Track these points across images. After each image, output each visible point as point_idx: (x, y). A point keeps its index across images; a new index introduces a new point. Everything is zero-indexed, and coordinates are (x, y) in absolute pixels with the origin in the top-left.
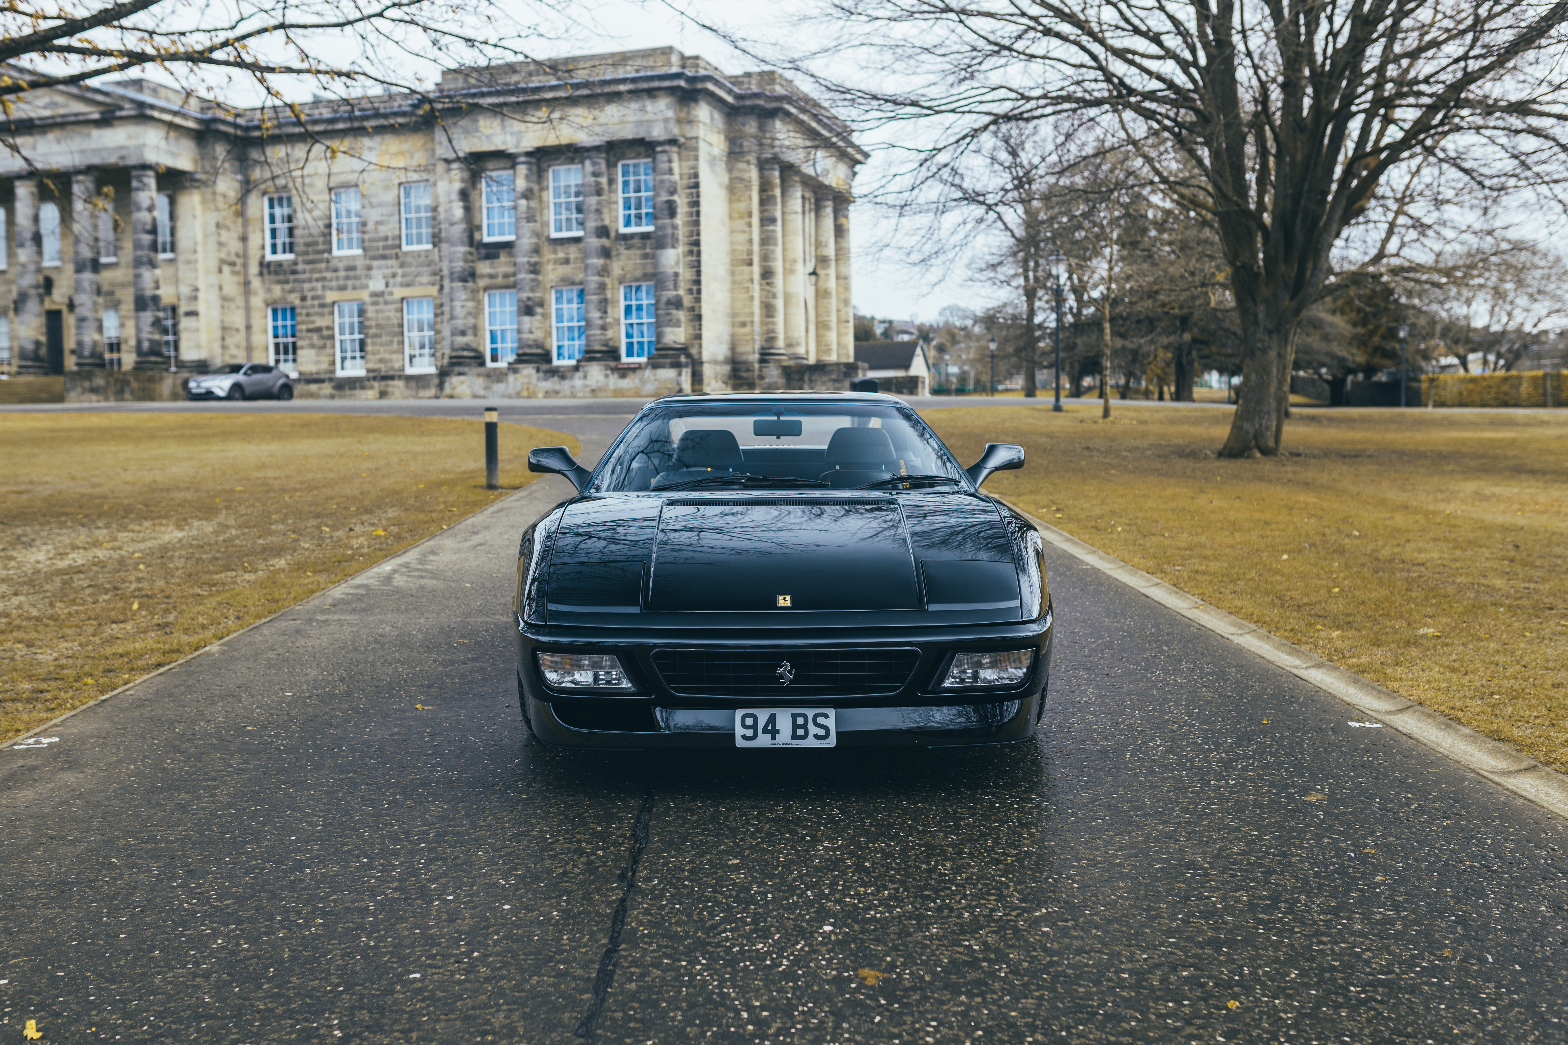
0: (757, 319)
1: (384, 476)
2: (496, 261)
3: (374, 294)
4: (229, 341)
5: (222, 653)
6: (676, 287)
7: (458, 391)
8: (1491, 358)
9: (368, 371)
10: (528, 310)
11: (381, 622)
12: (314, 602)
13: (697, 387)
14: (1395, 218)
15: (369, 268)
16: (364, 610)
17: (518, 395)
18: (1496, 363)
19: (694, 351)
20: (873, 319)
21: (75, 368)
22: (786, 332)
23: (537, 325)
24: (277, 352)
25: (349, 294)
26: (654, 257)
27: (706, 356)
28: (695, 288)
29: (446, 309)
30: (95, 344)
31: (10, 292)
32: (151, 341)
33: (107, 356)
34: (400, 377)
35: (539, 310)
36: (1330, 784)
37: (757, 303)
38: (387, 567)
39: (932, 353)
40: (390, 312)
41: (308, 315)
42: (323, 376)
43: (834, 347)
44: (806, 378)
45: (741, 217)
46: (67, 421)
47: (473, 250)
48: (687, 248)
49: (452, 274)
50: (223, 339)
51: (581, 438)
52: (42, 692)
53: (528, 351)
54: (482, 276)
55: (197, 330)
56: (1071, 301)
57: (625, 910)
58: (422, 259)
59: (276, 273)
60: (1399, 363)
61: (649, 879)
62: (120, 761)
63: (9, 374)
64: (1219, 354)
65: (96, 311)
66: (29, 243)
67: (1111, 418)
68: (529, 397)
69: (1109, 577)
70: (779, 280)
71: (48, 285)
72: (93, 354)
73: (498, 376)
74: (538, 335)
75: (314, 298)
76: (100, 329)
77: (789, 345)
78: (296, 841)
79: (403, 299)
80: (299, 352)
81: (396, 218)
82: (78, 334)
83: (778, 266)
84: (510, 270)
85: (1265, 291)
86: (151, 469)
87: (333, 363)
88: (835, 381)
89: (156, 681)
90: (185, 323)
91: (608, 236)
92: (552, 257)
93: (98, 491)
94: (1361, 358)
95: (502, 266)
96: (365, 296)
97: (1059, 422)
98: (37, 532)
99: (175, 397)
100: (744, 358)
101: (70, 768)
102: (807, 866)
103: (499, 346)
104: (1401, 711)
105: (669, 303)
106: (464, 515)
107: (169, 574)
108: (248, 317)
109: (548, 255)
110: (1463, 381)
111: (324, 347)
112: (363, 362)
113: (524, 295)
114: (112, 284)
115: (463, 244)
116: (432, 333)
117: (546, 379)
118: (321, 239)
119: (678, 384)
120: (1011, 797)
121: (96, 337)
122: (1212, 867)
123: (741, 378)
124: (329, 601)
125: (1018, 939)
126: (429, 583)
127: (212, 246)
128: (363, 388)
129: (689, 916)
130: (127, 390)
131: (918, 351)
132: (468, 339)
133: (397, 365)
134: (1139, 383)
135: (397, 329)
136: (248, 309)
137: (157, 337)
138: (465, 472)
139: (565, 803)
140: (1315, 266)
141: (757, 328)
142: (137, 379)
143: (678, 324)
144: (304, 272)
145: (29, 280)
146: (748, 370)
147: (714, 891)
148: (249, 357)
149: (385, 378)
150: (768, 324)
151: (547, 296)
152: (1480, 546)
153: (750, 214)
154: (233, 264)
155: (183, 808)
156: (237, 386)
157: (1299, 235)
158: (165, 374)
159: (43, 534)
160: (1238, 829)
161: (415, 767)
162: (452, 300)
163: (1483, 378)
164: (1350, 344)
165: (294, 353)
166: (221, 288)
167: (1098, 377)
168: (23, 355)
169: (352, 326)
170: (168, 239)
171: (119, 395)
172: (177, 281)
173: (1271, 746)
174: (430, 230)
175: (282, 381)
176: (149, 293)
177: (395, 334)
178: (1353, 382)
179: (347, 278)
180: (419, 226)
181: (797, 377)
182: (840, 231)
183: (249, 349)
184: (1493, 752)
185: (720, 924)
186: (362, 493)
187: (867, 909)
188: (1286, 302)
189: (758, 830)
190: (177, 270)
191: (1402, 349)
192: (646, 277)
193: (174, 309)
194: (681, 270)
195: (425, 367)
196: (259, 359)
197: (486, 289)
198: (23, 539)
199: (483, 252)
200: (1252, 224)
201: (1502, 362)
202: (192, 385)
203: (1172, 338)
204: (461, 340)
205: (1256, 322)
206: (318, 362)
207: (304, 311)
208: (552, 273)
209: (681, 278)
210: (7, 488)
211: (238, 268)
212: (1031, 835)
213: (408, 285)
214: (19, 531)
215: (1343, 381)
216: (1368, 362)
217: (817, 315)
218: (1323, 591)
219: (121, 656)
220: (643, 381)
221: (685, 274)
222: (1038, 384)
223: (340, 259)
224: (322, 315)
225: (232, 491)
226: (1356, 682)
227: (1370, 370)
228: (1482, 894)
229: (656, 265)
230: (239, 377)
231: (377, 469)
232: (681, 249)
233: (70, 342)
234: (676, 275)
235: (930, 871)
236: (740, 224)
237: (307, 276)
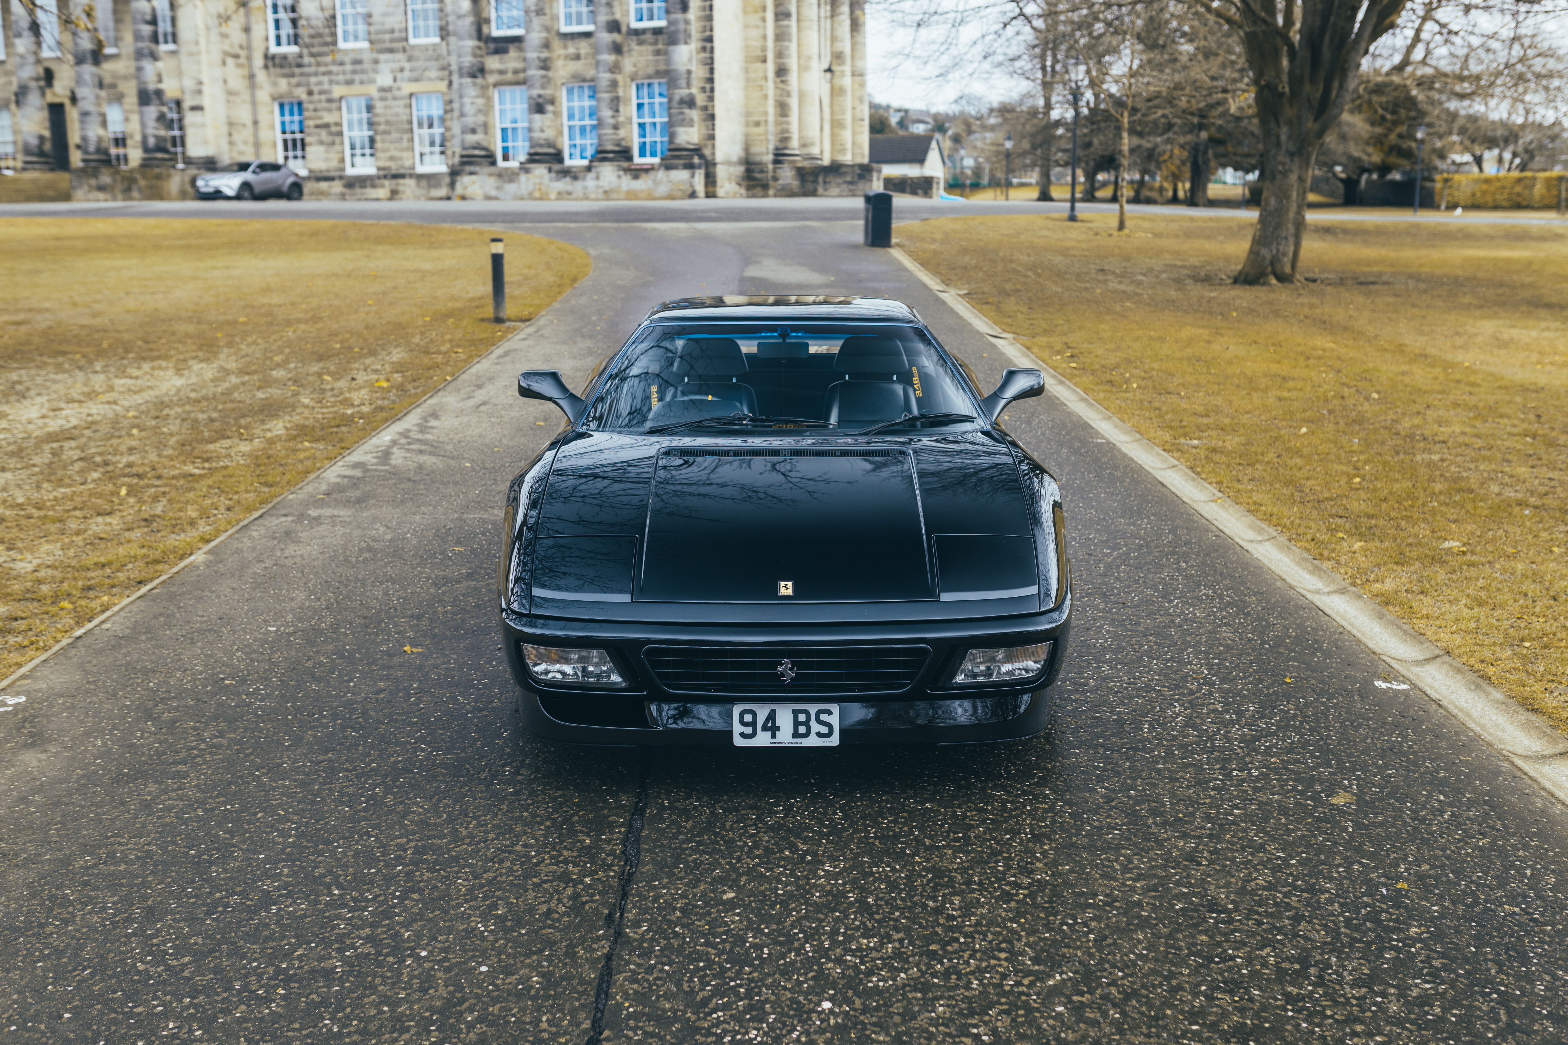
0: (771, 118)
1: (390, 304)
2: (506, 56)
3: (382, 90)
4: (236, 137)
5: (208, 564)
6: (689, 85)
7: (468, 192)
8: (1507, 156)
9: (379, 169)
10: (539, 108)
11: (376, 519)
12: (309, 489)
13: (711, 189)
14: (1422, 24)
15: (376, 62)
16: (359, 501)
17: (531, 197)
18: (1511, 163)
19: (707, 152)
20: (888, 107)
21: (80, 164)
22: (800, 132)
23: (548, 123)
24: (286, 149)
25: (356, 89)
26: (666, 53)
27: (719, 157)
28: (708, 86)
29: (456, 106)
30: (100, 139)
31: (10, 83)
32: (157, 137)
33: (113, 151)
34: (411, 176)
35: (550, 108)
36: (1358, 778)
37: (771, 102)
38: (385, 437)
39: (947, 144)
40: (399, 109)
41: (315, 110)
42: (332, 174)
43: (849, 146)
44: (821, 179)
45: (756, 12)
46: (73, 228)
47: (482, 44)
48: (700, 44)
49: (460, 69)
50: (230, 135)
51: (592, 252)
52: (16, 619)
53: (540, 150)
54: (492, 72)
55: (203, 126)
56: (1089, 95)
57: (610, 974)
58: (430, 53)
59: (281, 66)
60: (1415, 163)
61: (637, 924)
62: (87, 734)
63: (15, 169)
64: (1235, 154)
65: (99, 105)
66: (26, 33)
67: (1126, 231)
68: (541, 199)
69: (1124, 456)
70: (793, 78)
71: (49, 76)
72: (99, 151)
73: (509, 176)
74: (550, 134)
75: (321, 93)
76: (104, 124)
77: (804, 145)
78: (267, 860)
79: (411, 95)
80: (308, 148)
81: (402, 8)
82: (82, 129)
83: (793, 63)
84: (519, 65)
85: (1289, 112)
86: (154, 293)
87: (342, 160)
88: (850, 183)
89: (134, 608)
90: (190, 118)
91: (618, 30)
92: (562, 52)
93: (98, 322)
94: (1377, 158)
95: (511, 61)
96: (373, 91)
97: (1075, 234)
98: (32, 378)
99: (183, 196)
100: (757, 159)
101: (33, 745)
102: (806, 903)
103: (510, 144)
104: (1428, 660)
105: (682, 102)
106: (469, 361)
107: (161, 445)
108: (255, 113)
109: (559, 50)
110: (1477, 181)
111: (333, 143)
112: (372, 159)
113: (535, 92)
114: (115, 75)
115: (471, 37)
116: (442, 130)
117: (558, 180)
118: (327, 31)
119: (692, 185)
120: (1025, 793)
121: (101, 132)
122: (1236, 909)
123: (755, 179)
124: (324, 487)
125: (1030, 1026)
126: (428, 460)
127: (214, 36)
128: (374, 186)
129: (679, 984)
130: (134, 187)
131: (934, 144)
132: (478, 137)
133: (407, 163)
134: (1154, 179)
135: (406, 126)
136: (254, 104)
137: (162, 133)
138: (473, 299)
139: (554, 799)
140: (1341, 87)
141: (771, 127)
142: (144, 177)
143: (691, 124)
144: (310, 65)
145: (29, 72)
146: (762, 171)
147: (707, 944)
148: (257, 154)
149: (396, 176)
150: (782, 123)
151: (557, 94)
152: (1501, 416)
153: (764, 9)
154: (237, 56)
155: (147, 807)
156: (246, 186)
157: (1326, 53)
158: (172, 171)
159: (39, 380)
160: (1262, 848)
161: (398, 743)
162: (461, 97)
163: (1498, 179)
164: (1367, 143)
165: (303, 149)
166: (225, 81)
167: (1113, 173)
168: (27, 151)
169: (360, 122)
170: (169, 29)
171: (127, 193)
172: (180, 74)
173: (1295, 717)
174: (437, 23)
175: (291, 180)
176: (152, 86)
177: (405, 131)
178: (1367, 181)
179: (354, 72)
180: (426, 19)
181: (811, 178)
182: (856, 25)
183: (257, 145)
184: (1527, 727)
185: (710, 998)
186: (367, 327)
187: (870, 973)
188: (1310, 124)
189: (756, 845)
190: (180, 62)
191: (1419, 149)
192: (658, 74)
193: (178, 103)
194: (693, 68)
195: (436, 165)
196: (267, 157)
197: (495, 85)
198: (19, 387)
199: (492, 46)
200: (1279, 41)
201: (1517, 161)
202: (200, 183)
203: (1189, 138)
204: (471, 139)
205: (1278, 144)
206: (327, 160)
207: (311, 106)
208: (563, 69)
209: (693, 76)
210: (7, 318)
211: (243, 60)
212: (1044, 853)
213: (416, 80)
214: (14, 377)
215: (1357, 182)
216: (1383, 162)
217: (832, 113)
218: (1343, 481)
219: (103, 566)
220: (656, 183)
221: (699, 72)
222: (1053, 178)
223: (346, 52)
224: (329, 110)
225: (234, 323)
226: (1381, 616)
227: (1384, 169)
228: (1525, 960)
229: (668, 62)
230: (248, 176)
231: (384, 293)
232: (694, 45)
233: (74, 137)
234: (689, 72)
235: (938, 911)
236: (755, 19)
237: (313, 69)
